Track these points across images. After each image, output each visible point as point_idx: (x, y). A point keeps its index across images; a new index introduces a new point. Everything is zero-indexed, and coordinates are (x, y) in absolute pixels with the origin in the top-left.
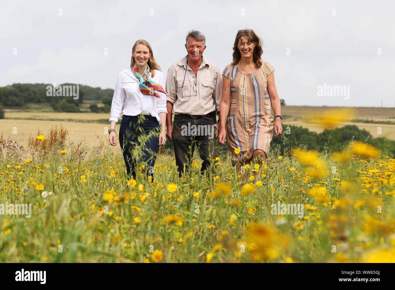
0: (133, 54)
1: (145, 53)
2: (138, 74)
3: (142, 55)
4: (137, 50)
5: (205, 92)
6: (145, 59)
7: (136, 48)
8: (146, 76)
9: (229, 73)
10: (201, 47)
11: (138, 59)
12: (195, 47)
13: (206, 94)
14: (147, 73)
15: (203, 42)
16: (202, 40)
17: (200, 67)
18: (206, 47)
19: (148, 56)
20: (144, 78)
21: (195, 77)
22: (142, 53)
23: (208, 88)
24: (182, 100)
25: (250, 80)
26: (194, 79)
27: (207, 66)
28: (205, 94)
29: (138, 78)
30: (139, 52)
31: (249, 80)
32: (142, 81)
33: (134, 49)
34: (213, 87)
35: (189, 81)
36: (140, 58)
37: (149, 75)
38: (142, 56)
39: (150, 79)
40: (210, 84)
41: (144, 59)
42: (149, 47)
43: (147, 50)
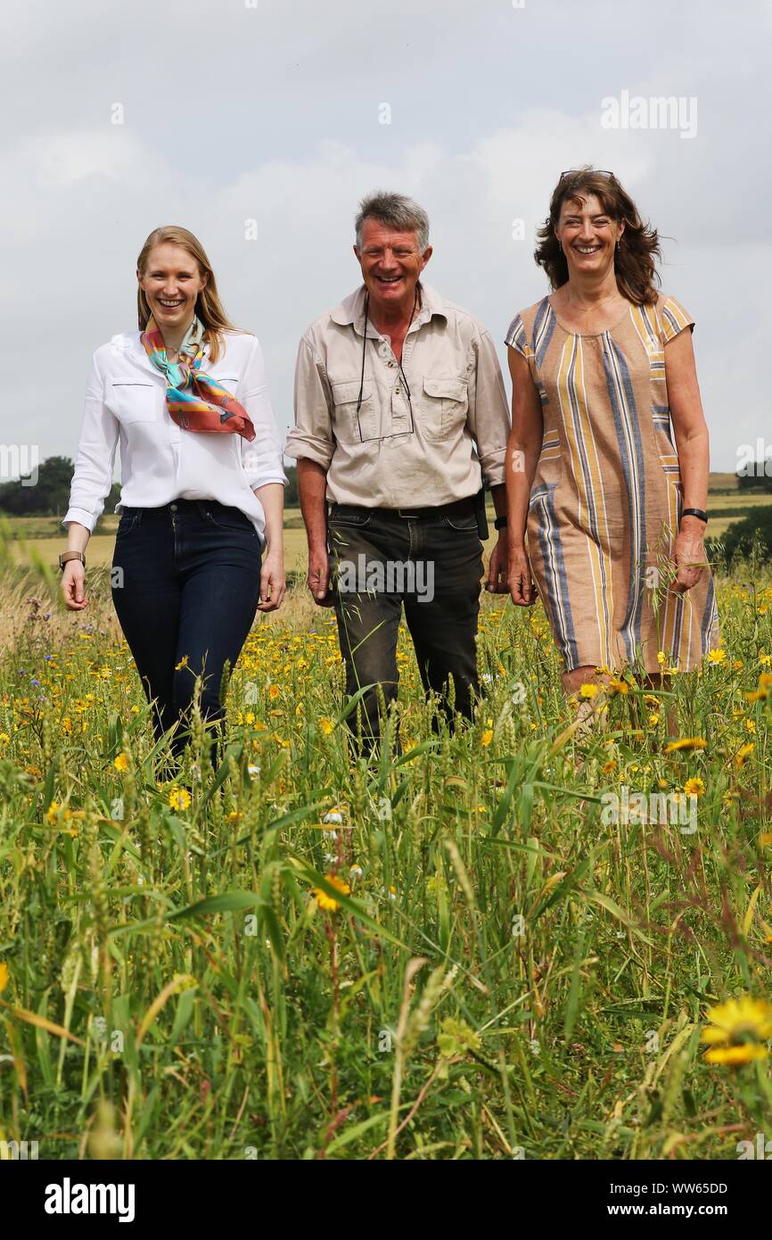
0: (141, 280)
1: (183, 276)
2: (161, 355)
3: (172, 286)
4: (153, 267)
5: (432, 420)
6: (184, 297)
7: (149, 260)
8: (188, 360)
9: (523, 333)
10: (410, 252)
11: (159, 300)
12: (389, 252)
13: (440, 427)
14: (193, 349)
15: (418, 232)
16: (416, 224)
17: (414, 327)
18: (430, 251)
19: (192, 286)
20: (181, 369)
21: (396, 364)
22: (172, 278)
23: (447, 404)
24: (353, 451)
25: (599, 355)
26: (394, 373)
27: (439, 321)
28: (436, 428)
29: (162, 368)
30: (162, 275)
31: (594, 358)
32: (177, 378)
33: (143, 262)
34: (464, 398)
35: (376, 381)
36: (165, 295)
37: (200, 354)
38: (172, 290)
39: (206, 372)
40: (454, 388)
41: (179, 297)
42: (196, 252)
43: (191, 266)
